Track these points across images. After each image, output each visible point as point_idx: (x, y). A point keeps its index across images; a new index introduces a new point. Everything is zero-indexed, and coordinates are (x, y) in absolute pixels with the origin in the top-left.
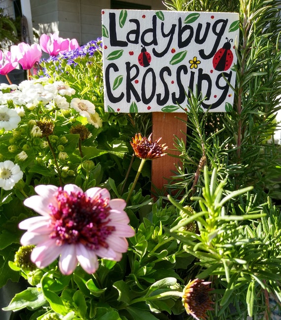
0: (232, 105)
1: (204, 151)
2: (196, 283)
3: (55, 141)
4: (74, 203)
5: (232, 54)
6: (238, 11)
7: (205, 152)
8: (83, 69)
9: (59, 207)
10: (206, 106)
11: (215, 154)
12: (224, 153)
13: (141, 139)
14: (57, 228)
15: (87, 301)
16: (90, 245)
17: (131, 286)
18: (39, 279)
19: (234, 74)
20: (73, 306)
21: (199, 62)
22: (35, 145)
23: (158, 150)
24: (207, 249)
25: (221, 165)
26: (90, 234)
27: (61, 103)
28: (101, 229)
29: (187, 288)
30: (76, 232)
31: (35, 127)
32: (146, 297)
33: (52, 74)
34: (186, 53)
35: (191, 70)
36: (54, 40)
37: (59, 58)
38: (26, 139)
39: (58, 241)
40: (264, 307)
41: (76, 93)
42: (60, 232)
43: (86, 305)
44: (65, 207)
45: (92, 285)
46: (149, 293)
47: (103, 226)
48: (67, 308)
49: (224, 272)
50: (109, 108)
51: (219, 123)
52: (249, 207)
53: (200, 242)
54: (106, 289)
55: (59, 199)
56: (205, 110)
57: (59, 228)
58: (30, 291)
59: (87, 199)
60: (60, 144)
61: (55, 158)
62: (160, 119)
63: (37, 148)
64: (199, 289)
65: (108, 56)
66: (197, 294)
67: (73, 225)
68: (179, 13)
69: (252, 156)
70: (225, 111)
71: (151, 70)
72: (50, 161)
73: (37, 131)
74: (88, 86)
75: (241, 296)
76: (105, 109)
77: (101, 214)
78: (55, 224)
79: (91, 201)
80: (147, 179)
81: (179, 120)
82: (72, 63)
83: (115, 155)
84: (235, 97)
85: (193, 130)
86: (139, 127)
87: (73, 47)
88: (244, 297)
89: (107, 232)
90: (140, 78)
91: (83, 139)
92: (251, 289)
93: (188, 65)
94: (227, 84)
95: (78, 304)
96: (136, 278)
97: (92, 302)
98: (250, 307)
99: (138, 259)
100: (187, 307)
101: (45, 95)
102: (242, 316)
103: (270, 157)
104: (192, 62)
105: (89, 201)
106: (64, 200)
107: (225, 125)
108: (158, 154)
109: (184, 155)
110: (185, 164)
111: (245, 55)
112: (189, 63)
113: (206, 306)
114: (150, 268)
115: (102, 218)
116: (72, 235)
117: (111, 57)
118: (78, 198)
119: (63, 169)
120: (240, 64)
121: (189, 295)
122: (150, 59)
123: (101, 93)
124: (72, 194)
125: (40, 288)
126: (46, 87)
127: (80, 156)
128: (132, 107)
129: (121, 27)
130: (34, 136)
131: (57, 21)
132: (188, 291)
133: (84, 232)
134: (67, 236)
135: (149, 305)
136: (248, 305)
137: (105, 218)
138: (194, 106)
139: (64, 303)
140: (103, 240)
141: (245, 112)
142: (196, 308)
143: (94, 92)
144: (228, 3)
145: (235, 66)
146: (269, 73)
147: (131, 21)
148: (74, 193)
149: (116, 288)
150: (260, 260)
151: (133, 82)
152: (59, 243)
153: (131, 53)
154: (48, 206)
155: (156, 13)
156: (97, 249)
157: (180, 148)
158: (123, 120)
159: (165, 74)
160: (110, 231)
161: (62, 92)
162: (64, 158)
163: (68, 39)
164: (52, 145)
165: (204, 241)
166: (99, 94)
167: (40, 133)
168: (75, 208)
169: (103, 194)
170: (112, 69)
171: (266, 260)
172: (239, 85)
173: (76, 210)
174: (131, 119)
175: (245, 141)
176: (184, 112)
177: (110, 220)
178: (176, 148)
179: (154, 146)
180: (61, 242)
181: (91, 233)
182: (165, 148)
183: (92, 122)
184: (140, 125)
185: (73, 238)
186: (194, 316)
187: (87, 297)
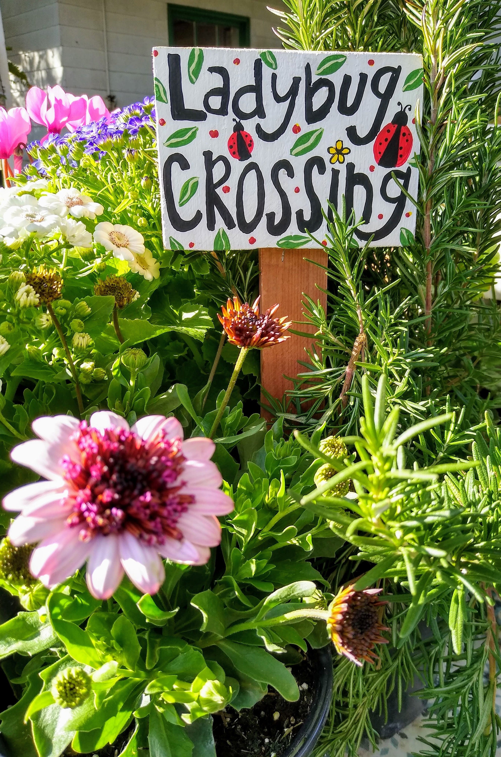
0: (413, 233)
1: (361, 323)
2: (352, 593)
3: (64, 311)
4: (112, 454)
5: (410, 134)
6: (420, 50)
7: (364, 326)
8: (118, 163)
9: (83, 462)
10: (363, 236)
11: (382, 330)
12: (400, 328)
13: (238, 308)
14: (80, 505)
15: (140, 635)
16: (146, 536)
17: (226, 601)
18: (42, 598)
19: (415, 173)
20: (113, 648)
21: (348, 151)
22: (23, 323)
23: (273, 329)
24: (373, 529)
25: (396, 351)
26: (146, 514)
27: (76, 234)
28: (168, 502)
29: (336, 604)
30: (118, 513)
31: (24, 288)
32: (257, 621)
33: (54, 172)
34: (321, 133)
35: (333, 166)
36: (56, 99)
37: (67, 140)
38: (5, 311)
39: (83, 532)
40: (485, 624)
41: (106, 211)
42: (86, 514)
43: (138, 643)
44: (94, 462)
45: (150, 605)
46: (262, 614)
47: (171, 496)
48: (100, 653)
49: (405, 572)
50: (172, 242)
51: (389, 265)
52: (450, 433)
53: (359, 516)
54: (177, 610)
55: (81, 446)
56: (362, 244)
57: (84, 507)
58: (24, 619)
59: (139, 443)
60: (76, 317)
61: (66, 345)
62: (274, 261)
63: (29, 327)
64: (358, 603)
65: (168, 140)
66: (355, 615)
67: (113, 498)
68: (305, 55)
69: (454, 330)
70: (401, 245)
71: (253, 166)
72: (56, 351)
73: (28, 296)
74: (128, 197)
75: (440, 605)
76: (165, 244)
77: (167, 473)
78: (75, 498)
79: (147, 447)
80: (252, 378)
81: (311, 265)
82: (94, 151)
83: (186, 335)
84: (417, 217)
85: (339, 284)
86: (234, 278)
87: (94, 114)
88: (446, 608)
89: (179, 508)
90: (233, 182)
91: (121, 306)
92: (457, 601)
93: (326, 158)
94: (402, 192)
95: (121, 642)
96: (235, 584)
97: (149, 637)
98: (457, 634)
99: (238, 545)
100: (336, 639)
101: (42, 220)
102: (444, 644)
103: (488, 330)
104: (333, 151)
105: (142, 447)
106: (92, 448)
107: (401, 270)
108: (272, 339)
109: (324, 333)
110: (326, 350)
111: (435, 136)
112: (329, 152)
113: (373, 637)
114: (264, 563)
115: (168, 480)
116: (110, 518)
117: (174, 141)
118: (120, 442)
119: (82, 366)
120: (426, 154)
121: (340, 617)
122: (251, 144)
123: (154, 210)
124: (109, 434)
125: (45, 615)
126: (43, 202)
127: (115, 338)
128: (217, 239)
129: (193, 82)
130: (22, 305)
131: (58, 47)
132: (337, 609)
133: (133, 510)
134: (100, 521)
135: (263, 637)
136: (453, 632)
137: (175, 479)
138: (341, 238)
139: (94, 642)
140: (172, 525)
141: (438, 246)
142: (355, 641)
143: (142, 207)
144: (400, 31)
145: (416, 157)
146: (481, 171)
147: (212, 70)
148: (112, 431)
149: (197, 607)
150: (472, 544)
151: (219, 191)
152: (85, 537)
153: (214, 134)
154: (61, 461)
155: (261, 56)
156: (161, 543)
157: (316, 319)
158: (201, 264)
159: (282, 173)
160: (186, 505)
161: (77, 210)
162: (84, 345)
163: (85, 97)
164: (59, 319)
165: (366, 516)
166: (152, 212)
167: (34, 298)
168: (115, 463)
169: (168, 430)
170: (175, 166)
171: (483, 544)
172: (424, 195)
173: (117, 468)
174: (217, 262)
175: (439, 302)
176: (320, 247)
177: (184, 484)
178: (308, 320)
179: (265, 321)
180: (89, 534)
181: (148, 512)
182: (287, 325)
183: (138, 269)
184: (235, 272)
185: (114, 523)
186: (352, 658)
187: (139, 627)
